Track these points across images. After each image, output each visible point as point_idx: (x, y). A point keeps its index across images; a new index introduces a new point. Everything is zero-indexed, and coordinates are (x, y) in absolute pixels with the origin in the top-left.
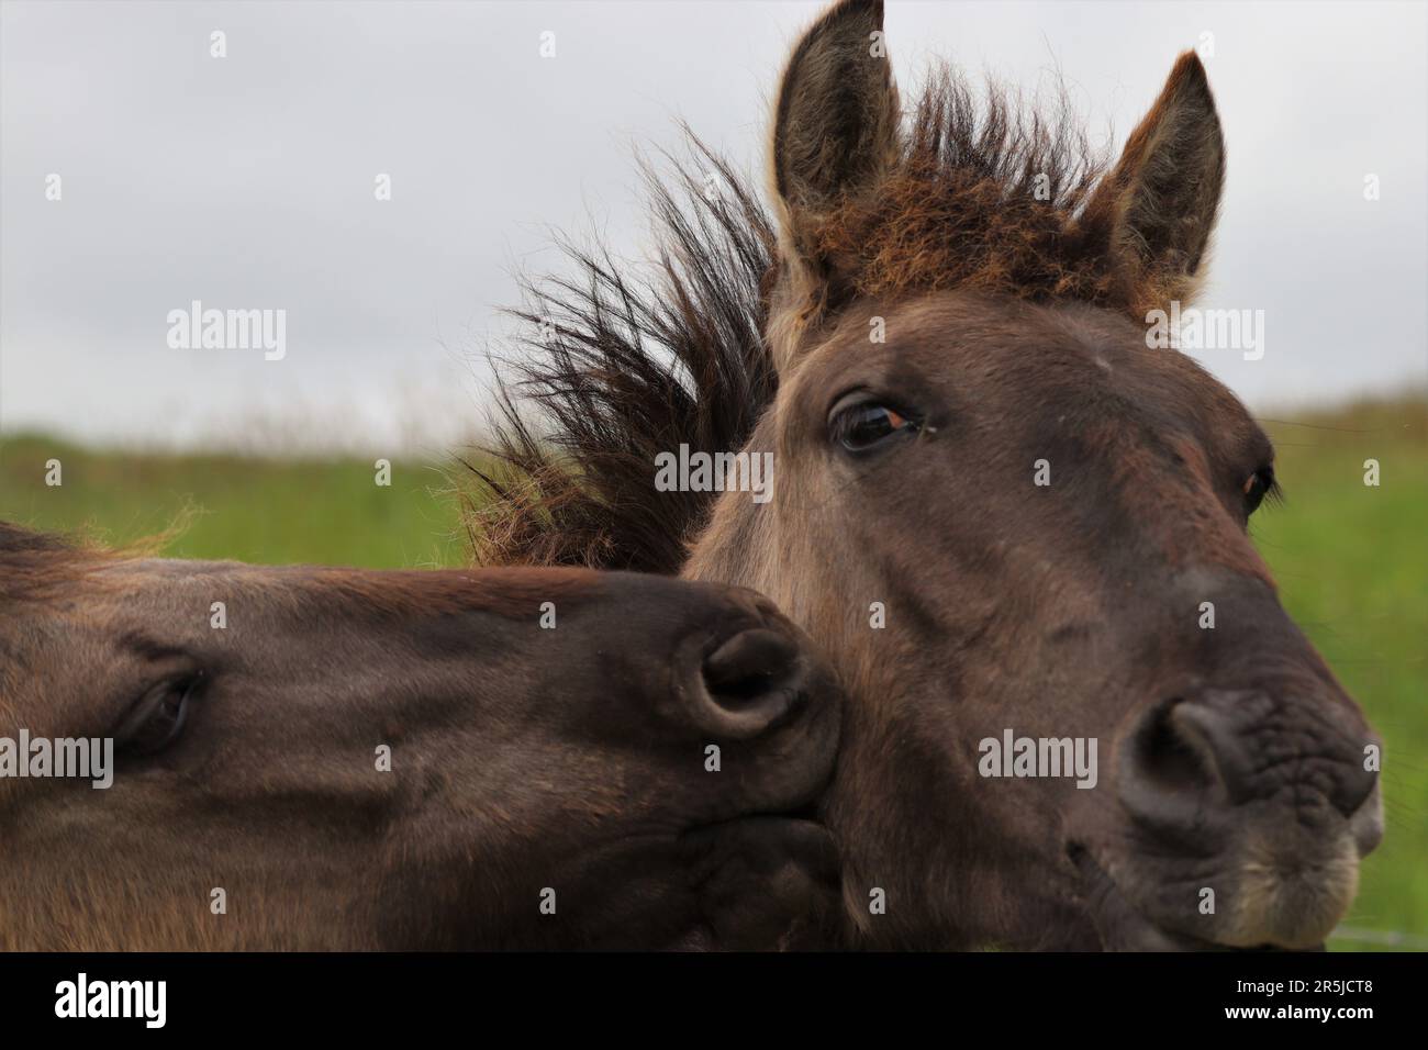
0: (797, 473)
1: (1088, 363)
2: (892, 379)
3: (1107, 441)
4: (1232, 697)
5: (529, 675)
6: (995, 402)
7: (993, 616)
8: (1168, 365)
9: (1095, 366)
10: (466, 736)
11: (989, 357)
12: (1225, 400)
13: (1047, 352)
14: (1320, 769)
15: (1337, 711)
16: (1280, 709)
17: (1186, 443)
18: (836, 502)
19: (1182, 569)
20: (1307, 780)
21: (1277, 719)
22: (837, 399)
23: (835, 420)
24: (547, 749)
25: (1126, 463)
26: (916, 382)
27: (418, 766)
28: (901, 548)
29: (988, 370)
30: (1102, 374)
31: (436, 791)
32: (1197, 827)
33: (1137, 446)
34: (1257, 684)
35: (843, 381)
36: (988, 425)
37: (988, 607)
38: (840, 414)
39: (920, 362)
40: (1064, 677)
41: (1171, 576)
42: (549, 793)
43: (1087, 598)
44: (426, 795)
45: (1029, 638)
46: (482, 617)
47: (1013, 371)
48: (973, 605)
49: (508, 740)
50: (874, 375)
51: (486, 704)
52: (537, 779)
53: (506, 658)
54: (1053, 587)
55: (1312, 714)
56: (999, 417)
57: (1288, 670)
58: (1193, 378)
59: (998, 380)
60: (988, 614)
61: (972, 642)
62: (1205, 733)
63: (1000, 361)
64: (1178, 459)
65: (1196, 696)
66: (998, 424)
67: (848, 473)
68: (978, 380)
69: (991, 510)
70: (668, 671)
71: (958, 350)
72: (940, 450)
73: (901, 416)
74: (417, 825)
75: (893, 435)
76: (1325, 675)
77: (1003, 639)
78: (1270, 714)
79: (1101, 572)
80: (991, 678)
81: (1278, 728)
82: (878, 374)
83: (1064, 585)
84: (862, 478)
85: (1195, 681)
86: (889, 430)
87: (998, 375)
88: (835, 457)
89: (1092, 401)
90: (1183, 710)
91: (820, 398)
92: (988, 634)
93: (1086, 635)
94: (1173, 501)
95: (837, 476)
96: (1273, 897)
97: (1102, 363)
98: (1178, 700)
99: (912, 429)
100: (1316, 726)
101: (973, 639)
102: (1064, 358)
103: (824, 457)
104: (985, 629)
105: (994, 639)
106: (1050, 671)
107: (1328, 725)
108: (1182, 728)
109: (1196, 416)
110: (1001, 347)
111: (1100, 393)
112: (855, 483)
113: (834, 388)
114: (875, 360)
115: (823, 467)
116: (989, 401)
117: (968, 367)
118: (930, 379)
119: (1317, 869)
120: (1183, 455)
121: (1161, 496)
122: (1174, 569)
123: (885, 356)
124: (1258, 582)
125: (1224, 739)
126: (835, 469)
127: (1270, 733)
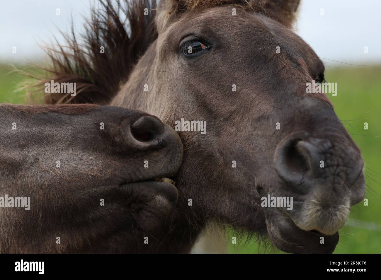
0: (166, 62)
1: (268, 32)
2: (203, 32)
3: (276, 57)
4: (318, 141)
5: (71, 130)
6: (237, 42)
7: (234, 111)
8: (293, 36)
9: (270, 33)
10: (48, 148)
11: (236, 27)
12: (310, 50)
13: (255, 28)
14: (342, 171)
15: (351, 149)
16: (333, 147)
17: (301, 60)
18: (180, 72)
19: (302, 98)
20: (338, 175)
21: (332, 150)
22: (183, 38)
23: (182, 45)
24: (76, 153)
25: (282, 64)
26: (211, 33)
27: (30, 155)
28: (202, 88)
29: (235, 31)
30: (272, 36)
31: (36, 163)
32: (301, 184)
33: (286, 59)
34: (326, 137)
35: (186, 32)
36: (235, 49)
37: (233, 108)
38: (184, 43)
39: (213, 27)
40: (259, 133)
41: (298, 100)
42: (75, 167)
43: (268, 107)
44: (32, 164)
45: (247, 119)
46: (56, 114)
47: (244, 32)
48: (227, 107)
49: (63, 150)
50: (197, 31)
51: (55, 138)
52: (72, 163)
53: (63, 125)
54: (257, 103)
55: (343, 150)
56: (239, 47)
57: (336, 134)
58: (301, 41)
59: (239, 35)
60: (233, 110)
61: (226, 119)
62: (308, 152)
63: (240, 29)
64: (299, 65)
65: (306, 139)
66: (238, 49)
67: (184, 62)
68: (233, 34)
69: (235, 77)
70: (118, 127)
71: (225, 24)
72: (218, 56)
73: (205, 45)
74: (29, 173)
75: (202, 51)
76: (348, 137)
77: (237, 119)
78: (330, 148)
79: (273, 98)
80: (232, 131)
81: (331, 154)
82: (199, 30)
83: (260, 102)
84: (190, 65)
85: (307, 134)
86: (201, 49)
87: (239, 33)
88: (181, 57)
89: (270, 44)
90: (301, 143)
91: (177, 37)
92: (232, 117)
93: (268, 118)
94: (298, 77)
95: (181, 63)
96: (319, 213)
97: (273, 33)
98: (300, 140)
99: (208, 49)
100: (343, 155)
101: (227, 118)
102: (261, 30)
103: (176, 57)
104: (231, 115)
105: (234, 119)
106: (255, 130)
107: (346, 154)
108: (300, 149)
109: (303, 52)
110: (240, 25)
111: (272, 42)
112: (187, 66)
113: (183, 34)
114: (198, 25)
115: (176, 60)
116: (236, 41)
117: (228, 30)
118: (216, 32)
119: (334, 207)
120: (300, 63)
121: (294, 75)
122: (299, 98)
123: (201, 24)
124: (328, 104)
125: (314, 154)
126: (180, 61)
127: (329, 155)
